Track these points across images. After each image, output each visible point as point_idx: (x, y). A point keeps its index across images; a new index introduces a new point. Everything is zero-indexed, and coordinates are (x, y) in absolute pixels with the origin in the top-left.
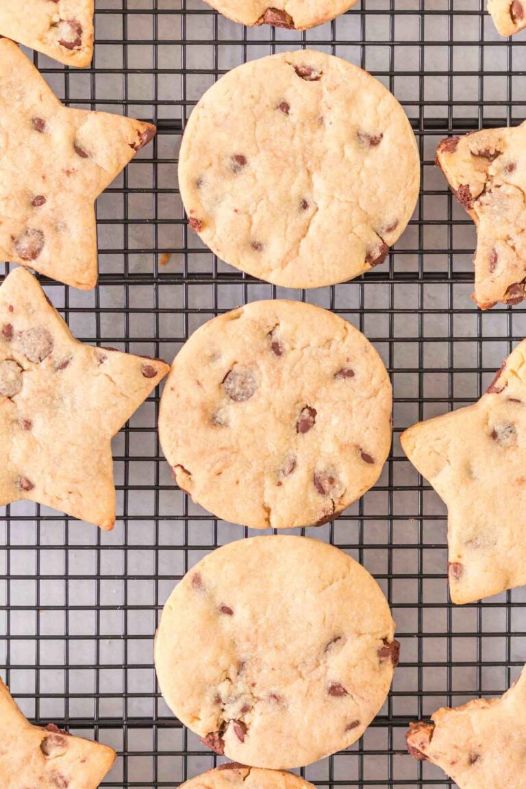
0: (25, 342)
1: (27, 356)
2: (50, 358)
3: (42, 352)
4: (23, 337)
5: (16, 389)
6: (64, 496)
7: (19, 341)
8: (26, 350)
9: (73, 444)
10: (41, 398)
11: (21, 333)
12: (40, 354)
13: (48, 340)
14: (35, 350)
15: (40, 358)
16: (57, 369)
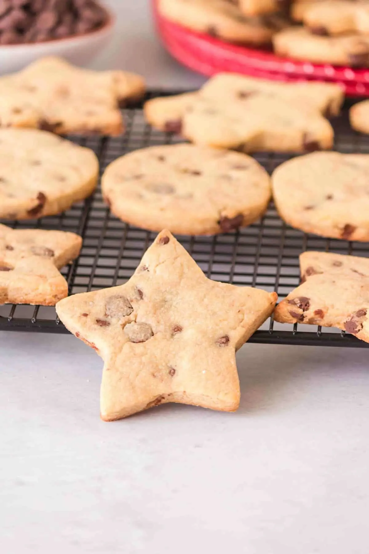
0: (114, 313)
1: (124, 314)
2: (132, 301)
3: (125, 304)
4: (109, 314)
5: (148, 329)
6: (240, 316)
7: (112, 317)
8: (120, 314)
9: (203, 300)
10: (160, 314)
11: (106, 315)
12: (126, 305)
13: (117, 298)
14: (122, 308)
15: (129, 308)
16: (142, 298)
